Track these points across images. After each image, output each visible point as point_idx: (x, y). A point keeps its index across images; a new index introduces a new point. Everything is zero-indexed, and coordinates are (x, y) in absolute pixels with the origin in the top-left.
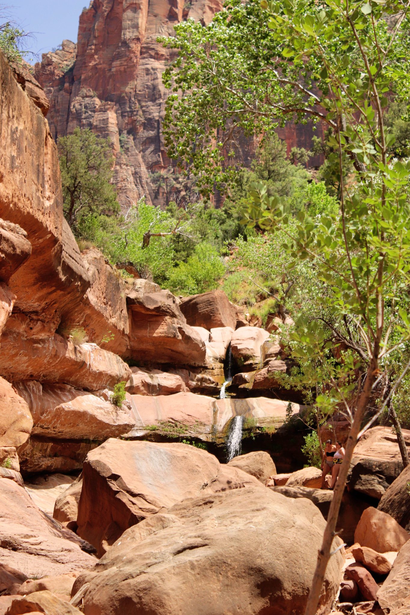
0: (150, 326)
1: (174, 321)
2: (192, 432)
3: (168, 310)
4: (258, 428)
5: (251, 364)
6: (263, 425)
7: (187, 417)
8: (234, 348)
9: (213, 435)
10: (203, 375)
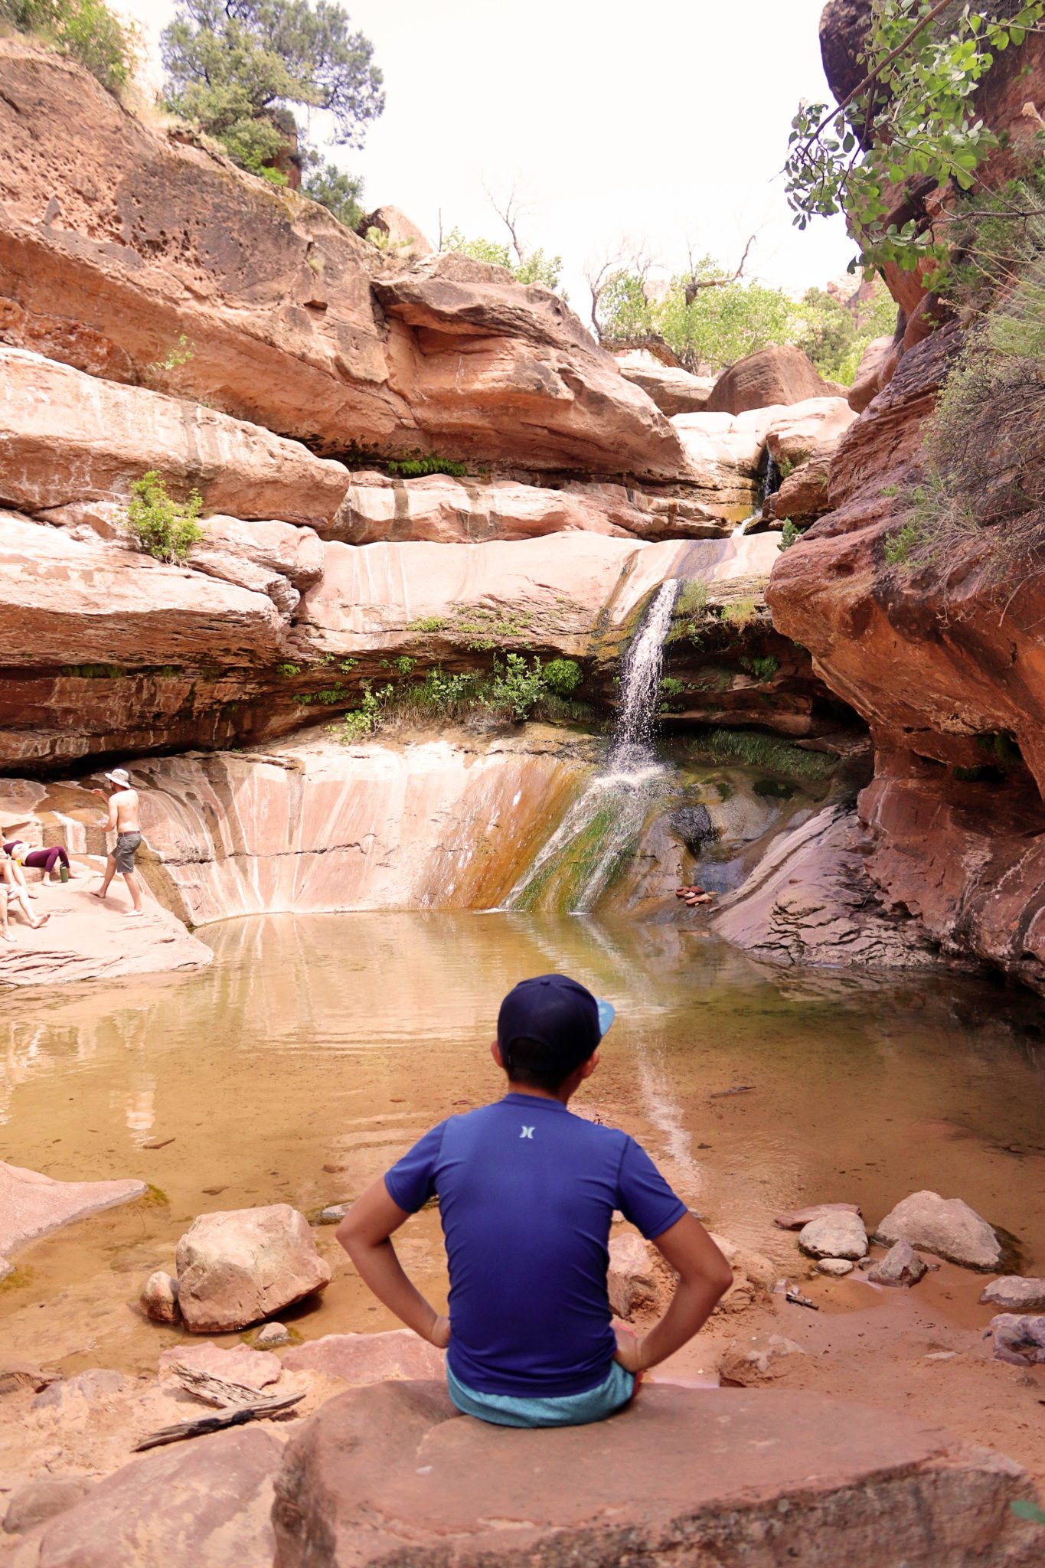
0: (466, 366)
1: (547, 354)
2: (539, 630)
3: (518, 323)
4: (710, 608)
6: (725, 601)
7: (534, 592)
8: (772, 441)
9: (597, 637)
10: (678, 501)
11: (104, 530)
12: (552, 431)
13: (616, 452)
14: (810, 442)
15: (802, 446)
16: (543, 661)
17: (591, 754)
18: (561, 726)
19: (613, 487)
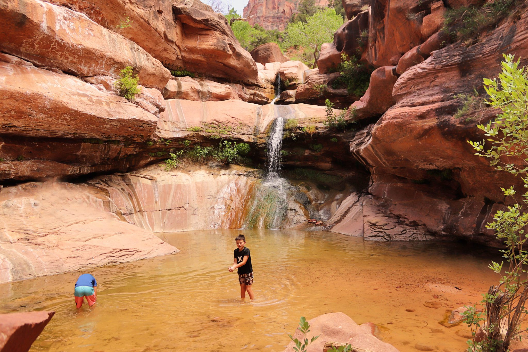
0: (200, 39)
1: (225, 38)
2: (234, 133)
3: (218, 26)
4: (299, 128)
5: (295, 84)
6: (303, 125)
7: (231, 119)
8: (282, 74)
9: (255, 136)
10: (256, 91)
11: (107, 87)
12: (224, 65)
13: (240, 73)
14: (295, 75)
15: (293, 76)
16: (237, 143)
17: (258, 176)
18: (243, 166)
19: (238, 85)
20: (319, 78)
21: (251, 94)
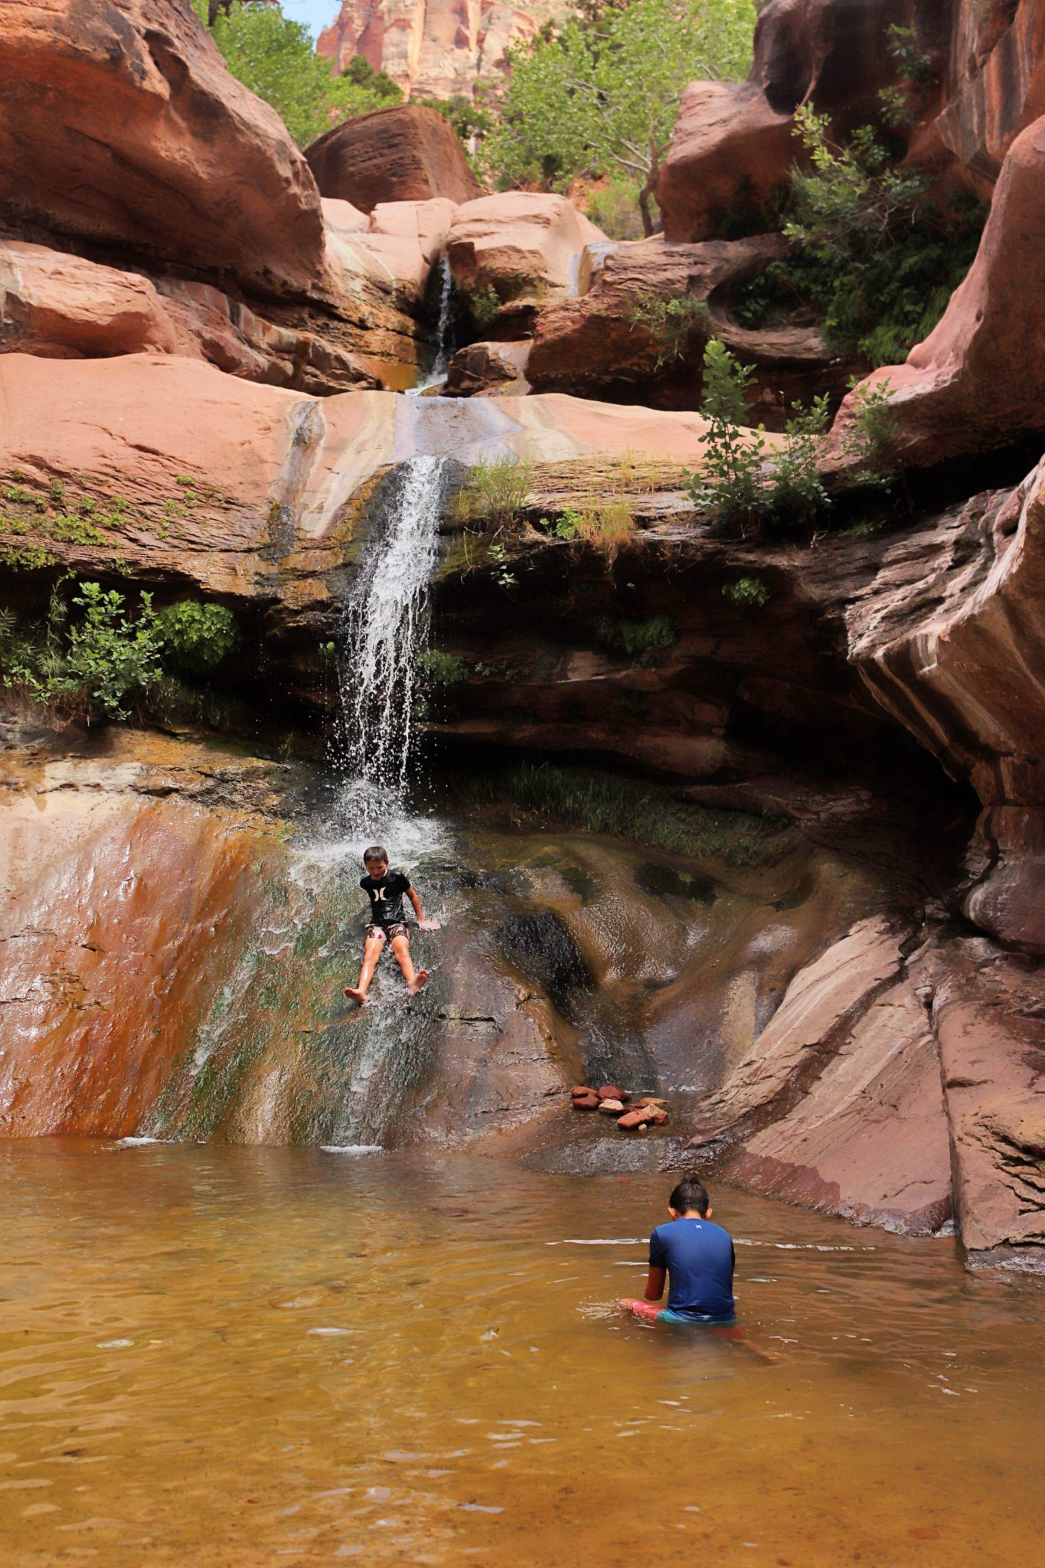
2: (145, 538)
4: (534, 516)
5: (529, 311)
6: (564, 503)
7: (128, 459)
8: (461, 253)
9: (268, 559)
10: (312, 336)
12: (119, 157)
13: (219, 224)
14: (534, 261)
15: (521, 266)
16: (156, 604)
17: (274, 800)
18: (189, 739)
19: (207, 291)
20: (664, 259)
21: (279, 349)
